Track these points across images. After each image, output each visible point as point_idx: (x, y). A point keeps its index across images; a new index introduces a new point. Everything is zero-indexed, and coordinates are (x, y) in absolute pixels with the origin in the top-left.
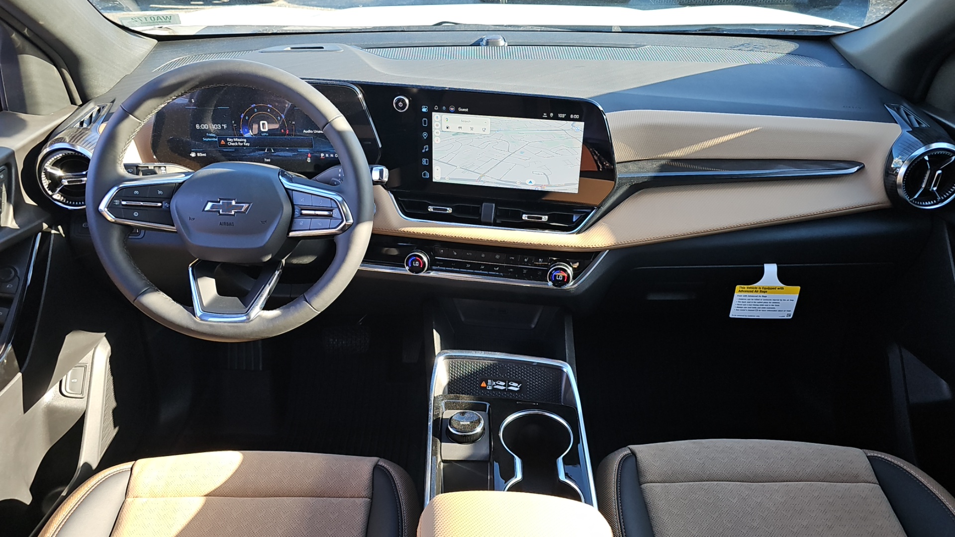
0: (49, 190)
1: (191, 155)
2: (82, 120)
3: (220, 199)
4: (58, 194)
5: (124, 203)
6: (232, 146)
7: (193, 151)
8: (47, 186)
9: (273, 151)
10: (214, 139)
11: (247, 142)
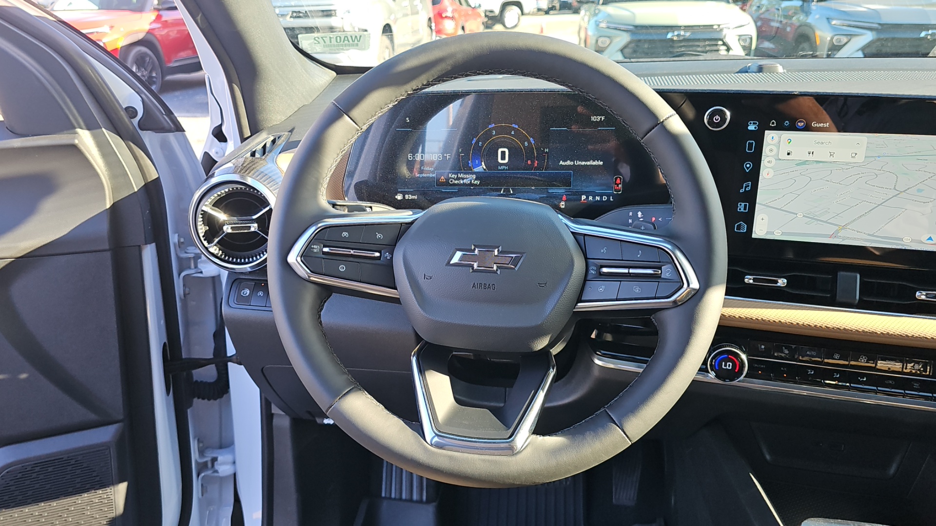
0: (205, 240)
1: (396, 197)
2: (254, 150)
3: (474, 245)
4: (215, 247)
5: (326, 250)
6: (454, 185)
7: (401, 192)
8: (203, 234)
9: (512, 192)
10: (431, 175)
11: (476, 179)
